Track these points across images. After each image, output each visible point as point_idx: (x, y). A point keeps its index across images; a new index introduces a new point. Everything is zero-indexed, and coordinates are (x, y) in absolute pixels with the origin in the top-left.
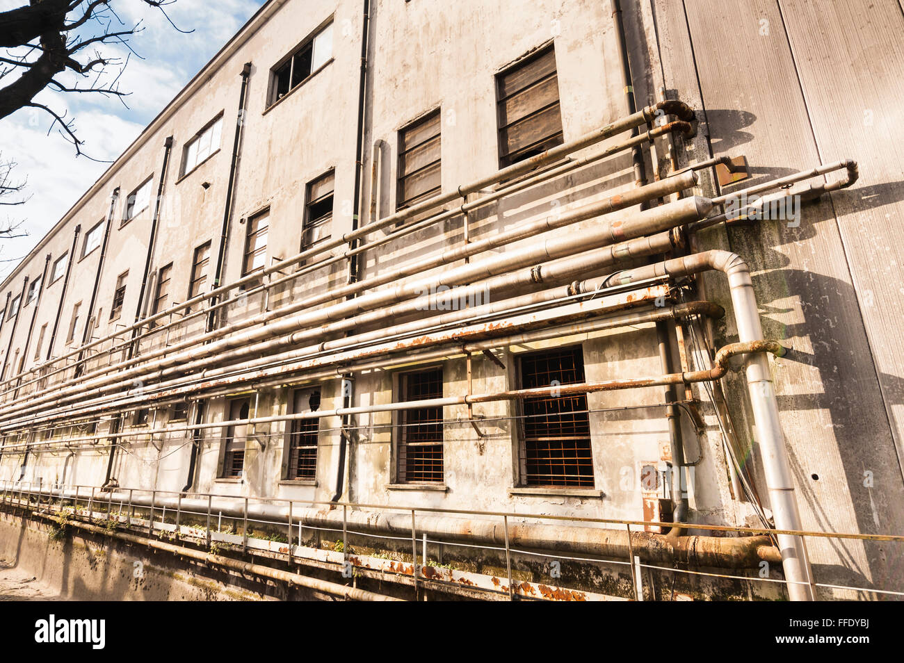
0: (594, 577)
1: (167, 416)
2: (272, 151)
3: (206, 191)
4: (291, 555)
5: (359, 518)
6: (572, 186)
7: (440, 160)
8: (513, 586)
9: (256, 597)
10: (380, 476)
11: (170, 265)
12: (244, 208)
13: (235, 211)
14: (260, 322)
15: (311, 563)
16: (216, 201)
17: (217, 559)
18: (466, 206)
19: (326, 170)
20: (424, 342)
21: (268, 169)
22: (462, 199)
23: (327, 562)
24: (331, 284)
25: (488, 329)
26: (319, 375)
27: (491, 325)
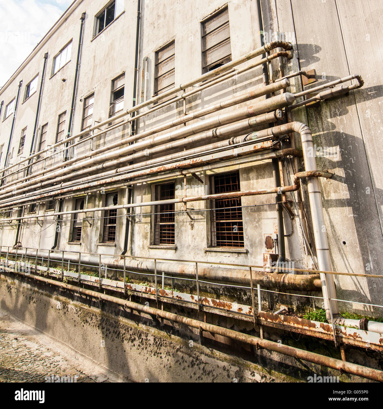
0: (243, 296)
1: (45, 207)
2: (95, 62)
3: (64, 83)
4: (100, 283)
5: (133, 264)
6: (236, 84)
7: (174, 68)
8: (200, 300)
10: (145, 241)
11: (47, 124)
12: (82, 94)
13: (78, 95)
14: (88, 157)
15: (109, 288)
16: (69, 89)
18: (184, 95)
19: (121, 73)
20: (162, 169)
21: (94, 71)
22: (183, 91)
23: (117, 287)
24: (123, 136)
25: (191, 163)
26: (115, 186)
27: (193, 160)
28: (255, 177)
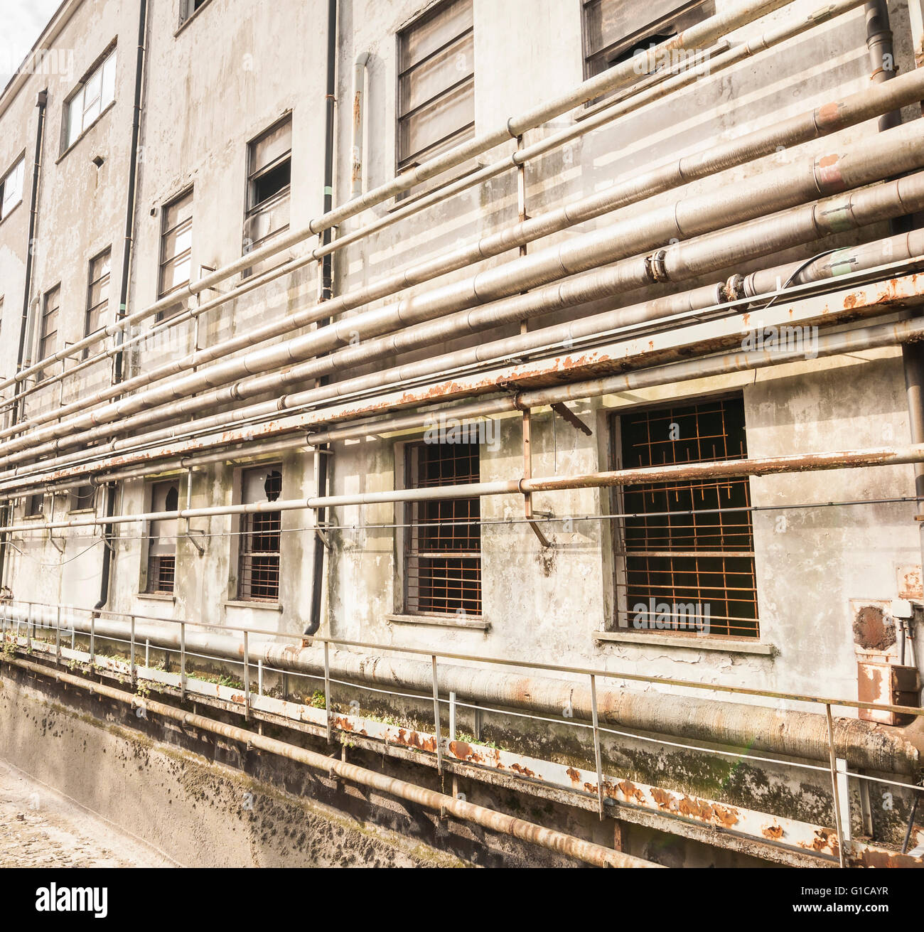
0: (753, 786)
1: (68, 504)
2: (192, 94)
3: (99, 170)
4: (249, 707)
5: (347, 661)
7: (472, 76)
8: (605, 785)
9: (201, 759)
10: (378, 602)
11: (57, 288)
12: (156, 191)
13: (143, 198)
14: (188, 367)
15: (278, 721)
16: (114, 183)
17: (147, 704)
18: (520, 154)
19: (277, 116)
20: (447, 392)
21: (188, 123)
22: (515, 140)
23: (302, 721)
24: (292, 304)
25: (561, 368)
26: (279, 446)
27: (569, 361)
28: (814, 413)
